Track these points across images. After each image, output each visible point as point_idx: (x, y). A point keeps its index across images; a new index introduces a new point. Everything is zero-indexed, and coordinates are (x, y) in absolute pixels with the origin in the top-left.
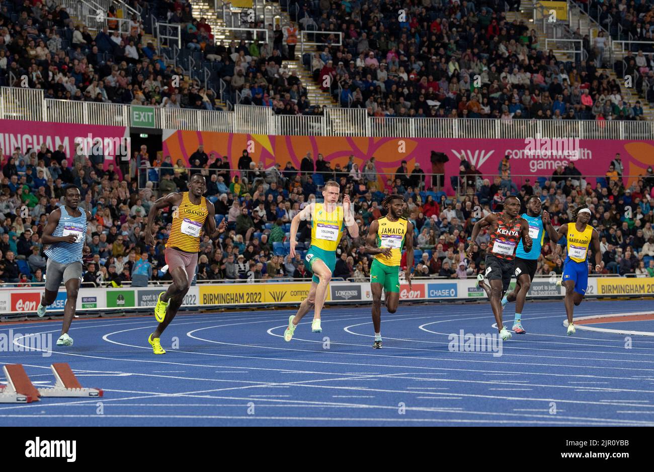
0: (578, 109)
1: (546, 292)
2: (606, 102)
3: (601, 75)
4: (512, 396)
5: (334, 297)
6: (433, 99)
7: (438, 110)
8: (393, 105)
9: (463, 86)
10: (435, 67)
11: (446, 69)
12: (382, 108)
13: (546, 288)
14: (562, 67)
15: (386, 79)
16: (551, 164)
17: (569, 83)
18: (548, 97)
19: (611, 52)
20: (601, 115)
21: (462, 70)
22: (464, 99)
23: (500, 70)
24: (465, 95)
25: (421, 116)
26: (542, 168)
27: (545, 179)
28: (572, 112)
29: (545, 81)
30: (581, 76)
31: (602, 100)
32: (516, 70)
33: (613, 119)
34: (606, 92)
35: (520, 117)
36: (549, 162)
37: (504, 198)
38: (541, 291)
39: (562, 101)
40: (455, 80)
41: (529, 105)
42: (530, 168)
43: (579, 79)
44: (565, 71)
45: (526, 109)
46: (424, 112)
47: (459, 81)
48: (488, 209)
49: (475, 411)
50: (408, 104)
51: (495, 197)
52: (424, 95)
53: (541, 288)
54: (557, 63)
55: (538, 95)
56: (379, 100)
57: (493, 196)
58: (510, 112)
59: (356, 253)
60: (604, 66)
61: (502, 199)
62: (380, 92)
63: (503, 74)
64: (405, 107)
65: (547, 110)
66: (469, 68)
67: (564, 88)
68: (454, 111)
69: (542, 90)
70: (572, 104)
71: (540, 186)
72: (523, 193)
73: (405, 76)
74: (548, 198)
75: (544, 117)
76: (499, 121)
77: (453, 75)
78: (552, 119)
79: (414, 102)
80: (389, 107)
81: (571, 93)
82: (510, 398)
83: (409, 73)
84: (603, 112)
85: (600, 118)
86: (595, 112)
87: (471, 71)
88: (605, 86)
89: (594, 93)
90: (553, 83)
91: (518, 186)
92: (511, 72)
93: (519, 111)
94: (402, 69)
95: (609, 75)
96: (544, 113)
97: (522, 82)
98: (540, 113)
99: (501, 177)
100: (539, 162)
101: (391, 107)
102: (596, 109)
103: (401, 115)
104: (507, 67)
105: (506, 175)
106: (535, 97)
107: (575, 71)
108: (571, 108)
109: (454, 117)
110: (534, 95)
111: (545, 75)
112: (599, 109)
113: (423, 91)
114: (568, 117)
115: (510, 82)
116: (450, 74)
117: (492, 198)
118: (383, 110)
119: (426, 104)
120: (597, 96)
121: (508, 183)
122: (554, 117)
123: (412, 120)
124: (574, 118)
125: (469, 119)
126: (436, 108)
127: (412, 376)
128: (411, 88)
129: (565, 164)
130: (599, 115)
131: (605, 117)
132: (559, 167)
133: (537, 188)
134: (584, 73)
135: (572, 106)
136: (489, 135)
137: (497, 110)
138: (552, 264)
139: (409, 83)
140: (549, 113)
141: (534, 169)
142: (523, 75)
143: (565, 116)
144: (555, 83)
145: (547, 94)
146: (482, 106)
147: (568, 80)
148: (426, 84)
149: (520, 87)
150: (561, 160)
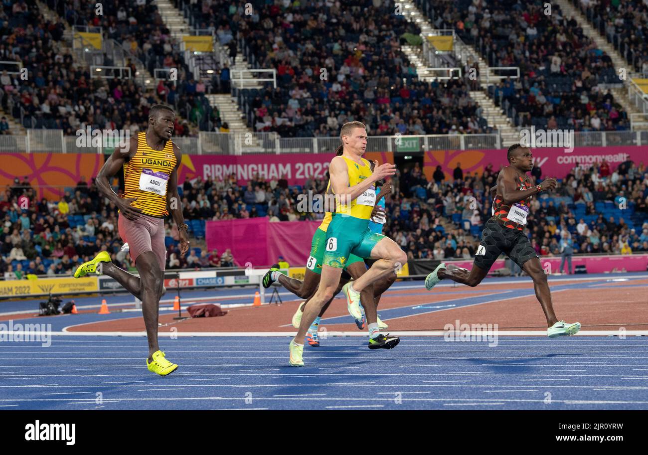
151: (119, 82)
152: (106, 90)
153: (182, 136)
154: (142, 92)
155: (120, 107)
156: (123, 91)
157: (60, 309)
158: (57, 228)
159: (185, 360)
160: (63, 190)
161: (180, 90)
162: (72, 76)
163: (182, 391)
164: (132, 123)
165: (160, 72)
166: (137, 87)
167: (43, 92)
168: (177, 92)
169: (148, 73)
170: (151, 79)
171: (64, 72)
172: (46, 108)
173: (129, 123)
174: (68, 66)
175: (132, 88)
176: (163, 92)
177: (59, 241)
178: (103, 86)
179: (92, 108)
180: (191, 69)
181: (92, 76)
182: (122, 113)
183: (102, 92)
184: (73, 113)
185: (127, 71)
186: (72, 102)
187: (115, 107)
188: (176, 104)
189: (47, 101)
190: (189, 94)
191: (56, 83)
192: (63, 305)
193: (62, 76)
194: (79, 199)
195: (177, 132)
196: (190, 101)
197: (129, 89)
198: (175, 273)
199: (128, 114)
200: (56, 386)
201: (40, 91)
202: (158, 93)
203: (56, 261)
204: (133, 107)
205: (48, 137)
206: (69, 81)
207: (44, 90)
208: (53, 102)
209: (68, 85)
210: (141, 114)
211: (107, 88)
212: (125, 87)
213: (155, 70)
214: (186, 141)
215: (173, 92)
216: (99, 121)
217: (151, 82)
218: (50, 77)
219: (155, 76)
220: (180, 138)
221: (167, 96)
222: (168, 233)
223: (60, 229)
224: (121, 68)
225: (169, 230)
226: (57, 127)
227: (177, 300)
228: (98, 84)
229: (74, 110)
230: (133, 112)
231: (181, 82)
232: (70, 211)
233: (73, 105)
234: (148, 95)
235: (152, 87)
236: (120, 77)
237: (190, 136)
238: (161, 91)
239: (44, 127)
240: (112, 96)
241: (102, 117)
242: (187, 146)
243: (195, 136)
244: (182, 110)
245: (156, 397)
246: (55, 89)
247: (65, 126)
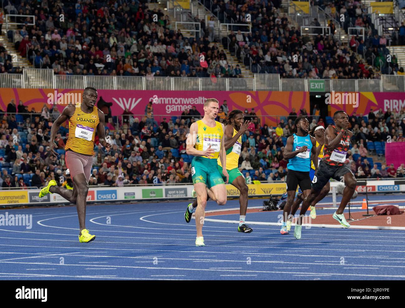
0: (198, 70)
1: (178, 195)
2: (217, 65)
3: (213, 47)
4: (151, 267)
5: (31, 201)
6: (99, 63)
7: (103, 70)
8: (71, 67)
9: (120, 54)
10: (100, 41)
11: (108, 42)
12: (64, 68)
13: (177, 192)
14: (187, 41)
15: (66, 49)
16: (181, 107)
17: (192, 52)
18: (177, 62)
19: (220, 31)
20: (214, 74)
21: (120, 43)
22: (121, 63)
23: (145, 43)
24: (122, 60)
25: (91, 74)
26: (174, 110)
27: (176, 118)
28: (194, 72)
29: (175, 51)
30: (200, 48)
31: (214, 64)
32: (156, 43)
33: (221, 77)
34: (217, 58)
35: (159, 75)
36: (179, 106)
37: (149, 131)
38: (174, 194)
39: (188, 64)
40: (114, 49)
41: (165, 67)
42: (166, 110)
43: (198, 50)
44: (189, 44)
45: (163, 70)
46: (93, 72)
47: (117, 50)
48: (138, 138)
49: (125, 277)
50: (82, 66)
51: (143, 131)
52: (93, 60)
53: (174, 192)
54: (184, 39)
55: (171, 60)
56: (62, 63)
57: (141, 129)
58: (152, 72)
59: (46, 170)
60: (215, 41)
61: (147, 132)
62: (63, 58)
63: (147, 46)
64: (80, 68)
65: (177, 70)
66: (124, 41)
67: (188, 55)
68: (114, 71)
69: (174, 57)
70: (194, 67)
71: (173, 122)
72: (161, 127)
73: (79, 47)
74: (178, 131)
75: (175, 75)
76: (145, 78)
77: (113, 46)
78: (181, 76)
79: (86, 65)
80: (68, 68)
81: (193, 59)
82: (149, 268)
83: (82, 44)
84: (215, 72)
85: (213, 76)
86: (209, 72)
87: (125, 43)
88: (216, 54)
89: (209, 59)
90: (181, 52)
91: (158, 122)
92: (152, 44)
93: (158, 71)
94: (78, 42)
95: (218, 47)
96: (175, 72)
97: (160, 51)
98: (173, 72)
99: (146, 117)
100: (172, 106)
101: (70, 68)
102: (210, 70)
103: (77, 74)
104: (149, 41)
105: (150, 115)
106: (169, 62)
107: (196, 44)
108: (193, 69)
109: (115, 75)
110: (168, 60)
111: (175, 47)
112: (212, 70)
113: (92, 57)
114: (191, 76)
115: (152, 51)
116: (111, 45)
117: (141, 131)
118: (64, 70)
119: (95, 66)
120: (211, 61)
121: (151, 120)
122: (182, 75)
123: (85, 77)
124: (195, 76)
125: (124, 76)
126: (102, 69)
127: (83, 254)
128: (84, 55)
129: (190, 107)
130: (212, 75)
131: (216, 75)
132: (186, 110)
133: (171, 124)
134: (202, 46)
135: (194, 68)
136: (138, 88)
137: (143, 70)
138: (181, 176)
139: (82, 52)
140: (178, 72)
141: (169, 111)
142: (161, 47)
143: (189, 75)
144: (183, 52)
145: (177, 60)
146: (133, 68)
147: (191, 50)
148: (94, 52)
149: (159, 55)
150: (187, 105)
151: (322, 38)
152: (312, 44)
153: (368, 78)
154: (338, 45)
155: (322, 57)
156: (324, 45)
157: (278, 206)
158: (275, 147)
159: (376, 246)
160: (279, 119)
161: (367, 43)
162: (287, 34)
163: (377, 269)
164: (330, 69)
165: (352, 29)
166: (335, 42)
167: (266, 46)
168: (365, 44)
169: (344, 31)
170: (346, 35)
171: (282, 31)
172: (268, 58)
173: (328, 68)
174: (284, 26)
175: (331, 42)
176: (354, 45)
177: (276, 156)
178: (310, 41)
179: (301, 57)
180: (376, 28)
181: (302, 34)
182: (323, 61)
183: (309, 46)
184: (287, 61)
185: (328, 29)
186: (287, 53)
187: (318, 57)
188: (364, 54)
189: (269, 53)
190: (374, 46)
191: (275, 39)
192: (280, 203)
193: (280, 34)
194: (291, 125)
195: (364, 75)
196: (374, 51)
197: (329, 43)
198: (364, 181)
199: (328, 62)
200: (282, 262)
201: (264, 45)
202: (350, 46)
203: (274, 171)
204: (331, 57)
205: (269, 79)
206: (285, 37)
207: (267, 44)
208: (273, 53)
209: (284, 41)
210: (337, 61)
211: (313, 42)
212: (326, 42)
213: (349, 28)
214: (371, 82)
215: (361, 45)
216: (307, 68)
217: (345, 37)
218: (271, 35)
219: (349, 33)
220: (367, 80)
221: (357, 48)
222: (356, 152)
223: (277, 148)
224: (323, 28)
225: (357, 149)
226: (275, 72)
227: (365, 202)
228: (306, 40)
229: (288, 59)
230: (332, 60)
231: (368, 37)
232: (284, 134)
233: (287, 56)
234: (343, 48)
235: (347, 42)
236: (323, 34)
237: (374, 78)
238: (353, 44)
239: (266, 72)
240: (316, 49)
241: (308, 64)
242: (371, 85)
243: (378, 78)
244: (369, 58)
245: (358, 274)
246: (275, 43)
247: (281, 71)
